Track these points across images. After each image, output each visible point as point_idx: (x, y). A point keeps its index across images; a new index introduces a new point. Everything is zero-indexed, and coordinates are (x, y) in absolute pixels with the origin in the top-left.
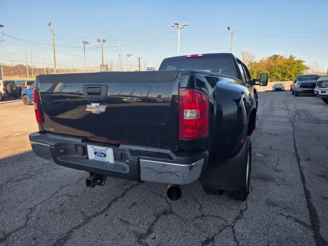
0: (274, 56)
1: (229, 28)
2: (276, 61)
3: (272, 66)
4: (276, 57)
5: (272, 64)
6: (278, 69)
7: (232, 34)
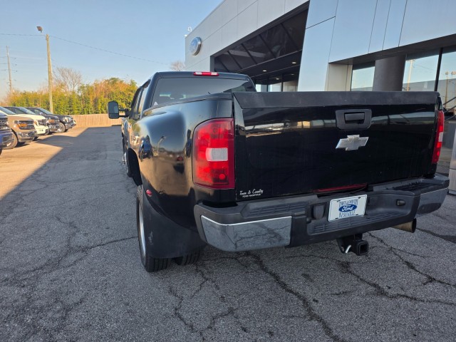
0: (112, 79)
1: (40, 29)
2: (117, 86)
3: (113, 93)
4: (114, 81)
5: (112, 90)
6: (121, 97)
7: (47, 39)
